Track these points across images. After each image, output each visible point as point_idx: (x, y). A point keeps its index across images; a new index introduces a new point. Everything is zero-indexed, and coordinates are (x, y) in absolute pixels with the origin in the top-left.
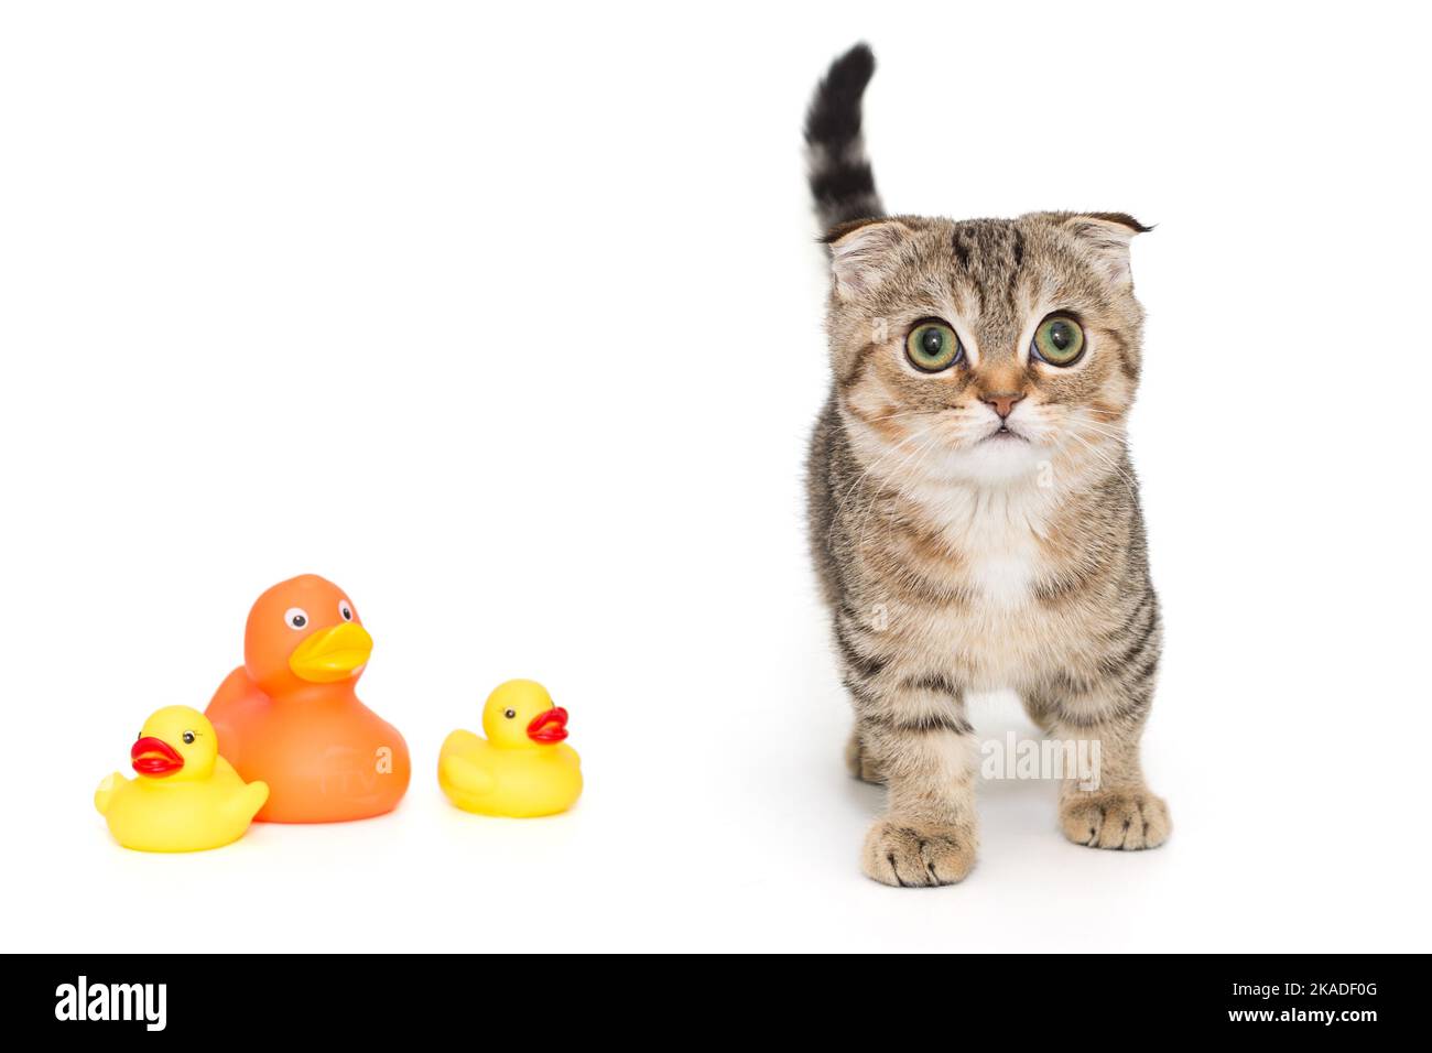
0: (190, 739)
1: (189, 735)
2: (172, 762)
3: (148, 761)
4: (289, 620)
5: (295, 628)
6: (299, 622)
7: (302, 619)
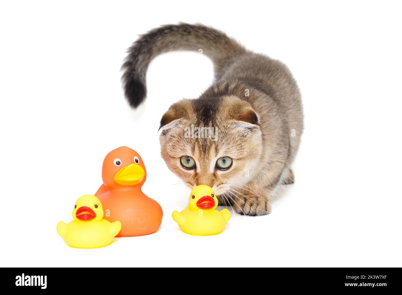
0: (96, 206)
1: (96, 205)
2: (93, 215)
3: (83, 215)
4: (115, 163)
5: (117, 165)
6: (118, 163)
7: (119, 162)
